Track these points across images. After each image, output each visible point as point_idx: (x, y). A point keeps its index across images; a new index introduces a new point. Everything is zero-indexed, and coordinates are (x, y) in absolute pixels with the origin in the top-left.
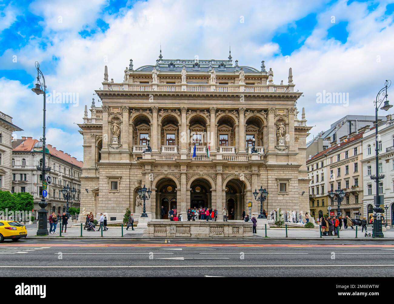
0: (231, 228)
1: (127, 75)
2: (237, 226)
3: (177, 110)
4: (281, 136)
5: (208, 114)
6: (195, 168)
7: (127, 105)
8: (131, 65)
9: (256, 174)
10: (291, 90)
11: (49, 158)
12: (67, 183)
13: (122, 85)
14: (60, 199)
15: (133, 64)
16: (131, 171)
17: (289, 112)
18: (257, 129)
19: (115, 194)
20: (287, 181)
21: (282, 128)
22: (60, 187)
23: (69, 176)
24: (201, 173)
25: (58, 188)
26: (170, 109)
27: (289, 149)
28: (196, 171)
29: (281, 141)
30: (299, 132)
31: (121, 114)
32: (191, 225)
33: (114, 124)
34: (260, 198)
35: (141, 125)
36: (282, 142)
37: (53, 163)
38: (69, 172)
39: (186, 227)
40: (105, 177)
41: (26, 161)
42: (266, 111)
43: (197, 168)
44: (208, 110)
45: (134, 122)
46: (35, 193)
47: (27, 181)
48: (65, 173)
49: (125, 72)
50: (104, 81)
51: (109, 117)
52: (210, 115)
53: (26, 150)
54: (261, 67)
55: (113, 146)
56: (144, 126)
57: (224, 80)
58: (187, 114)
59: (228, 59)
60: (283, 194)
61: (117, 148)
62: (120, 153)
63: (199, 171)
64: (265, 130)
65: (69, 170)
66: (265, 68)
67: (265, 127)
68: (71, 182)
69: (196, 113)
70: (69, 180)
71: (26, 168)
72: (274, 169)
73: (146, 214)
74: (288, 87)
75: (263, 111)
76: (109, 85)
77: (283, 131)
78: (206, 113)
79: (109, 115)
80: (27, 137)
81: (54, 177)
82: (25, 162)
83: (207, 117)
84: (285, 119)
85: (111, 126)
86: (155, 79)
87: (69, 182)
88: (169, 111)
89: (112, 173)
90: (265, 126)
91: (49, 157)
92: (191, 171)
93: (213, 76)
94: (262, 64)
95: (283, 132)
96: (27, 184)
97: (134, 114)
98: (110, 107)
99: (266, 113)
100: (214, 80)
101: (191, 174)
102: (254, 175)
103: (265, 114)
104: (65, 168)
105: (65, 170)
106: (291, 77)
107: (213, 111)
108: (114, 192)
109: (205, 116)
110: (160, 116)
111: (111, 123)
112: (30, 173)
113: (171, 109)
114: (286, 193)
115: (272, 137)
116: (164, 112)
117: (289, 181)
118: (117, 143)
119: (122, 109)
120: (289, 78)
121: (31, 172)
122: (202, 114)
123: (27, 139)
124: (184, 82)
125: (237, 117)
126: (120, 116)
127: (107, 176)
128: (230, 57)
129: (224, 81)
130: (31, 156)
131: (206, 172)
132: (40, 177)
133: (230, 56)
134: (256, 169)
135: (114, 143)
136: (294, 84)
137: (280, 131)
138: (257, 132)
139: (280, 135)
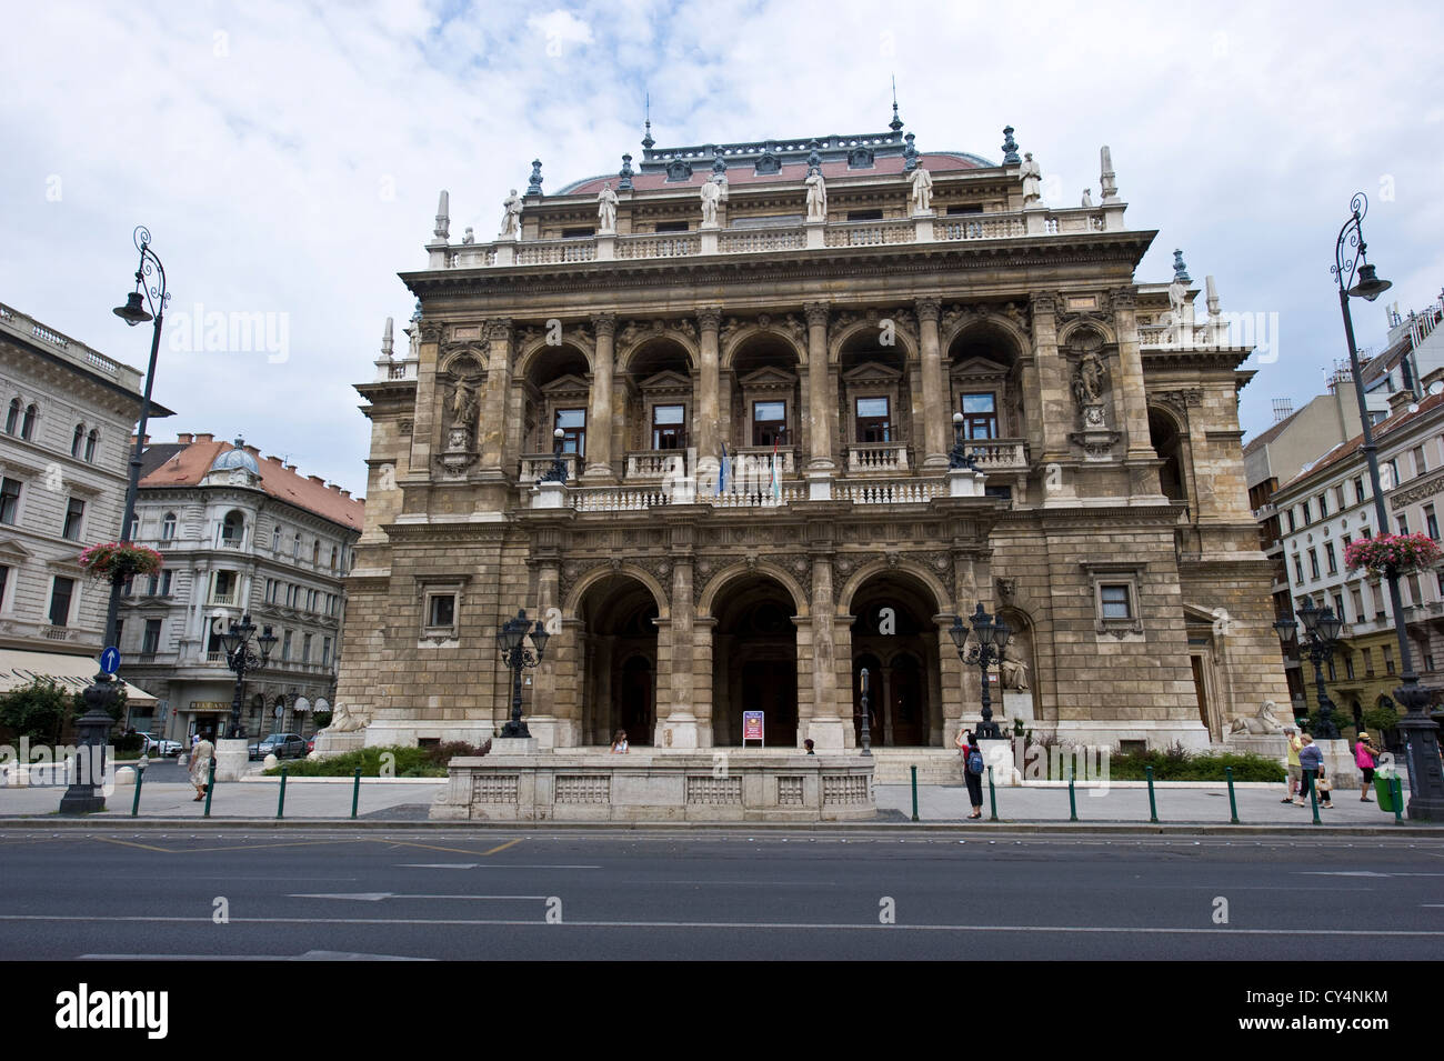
0: (770, 781)
1: (510, 215)
2: (795, 774)
3: (684, 321)
4: (1092, 395)
5: (799, 329)
6: (727, 538)
7: (505, 315)
8: (536, 180)
9: (969, 552)
10: (1113, 225)
11: (261, 508)
12: (322, 598)
13: (492, 249)
14: (286, 664)
15: (542, 175)
16: (506, 552)
17: (1116, 302)
18: (1002, 369)
19: (442, 646)
20: (1133, 575)
21: (1093, 365)
22: (293, 617)
23: (329, 573)
24: (752, 554)
25: (284, 619)
26: (658, 318)
27: (1128, 446)
28: (733, 548)
29: (1093, 412)
30: (1200, 369)
31: (482, 346)
32: (612, 768)
33: (458, 383)
34: (976, 653)
35: (558, 382)
36: (1095, 418)
37: (273, 525)
38: (334, 556)
39: (595, 777)
40: (411, 580)
41: (177, 522)
42: (1023, 303)
43: (735, 537)
44: (800, 315)
45: (531, 370)
46: (194, 642)
47: (171, 598)
48: (315, 562)
49: (506, 205)
50: (433, 240)
51: (441, 358)
52: (807, 332)
53: (183, 484)
54: (1004, 149)
55: (448, 460)
56: (568, 384)
57: (865, 204)
58: (720, 332)
59: (891, 130)
60: (1118, 631)
61: (462, 468)
62: (473, 488)
63: (745, 548)
64: (1027, 372)
65: (335, 549)
66: (1017, 152)
67: (1025, 364)
68: (335, 597)
69: (755, 325)
70: (331, 590)
71: (173, 547)
72: (1069, 525)
73: (525, 726)
74: (1100, 214)
75: (1012, 306)
76: (449, 252)
77: (1095, 375)
78: (791, 323)
79: (441, 354)
80: (198, 435)
81: (270, 580)
82: (174, 525)
83: (798, 337)
84: (1101, 327)
85: (446, 391)
86: (608, 219)
87: (329, 595)
88: (658, 326)
89: (440, 561)
90: (1026, 360)
91: (260, 503)
92: (714, 550)
93: (816, 194)
94: (1005, 136)
95: (1096, 380)
96: (169, 608)
97: (530, 342)
98: (446, 325)
99: (1026, 310)
100: (819, 207)
101: (714, 558)
102: (963, 557)
103: (1020, 314)
104: (317, 543)
105: (316, 550)
106: (1107, 176)
107: (817, 316)
108: (440, 638)
109: (788, 335)
110: (625, 344)
111: (444, 379)
112: (184, 565)
113: (666, 318)
114: (1129, 626)
115: (1053, 396)
116: (639, 331)
117: (1140, 574)
118: (462, 449)
119: (487, 330)
120: (1102, 181)
121: (188, 562)
122: (778, 330)
123: (194, 440)
124: (710, 222)
125: (910, 332)
126: (477, 354)
127: (416, 576)
128: (896, 125)
129: (864, 207)
130: (194, 504)
131: (769, 549)
132: (218, 581)
133: (896, 117)
134: (970, 531)
135: (452, 449)
136: (1122, 202)
137: (1085, 375)
138: (1004, 383)
139: (1086, 391)
